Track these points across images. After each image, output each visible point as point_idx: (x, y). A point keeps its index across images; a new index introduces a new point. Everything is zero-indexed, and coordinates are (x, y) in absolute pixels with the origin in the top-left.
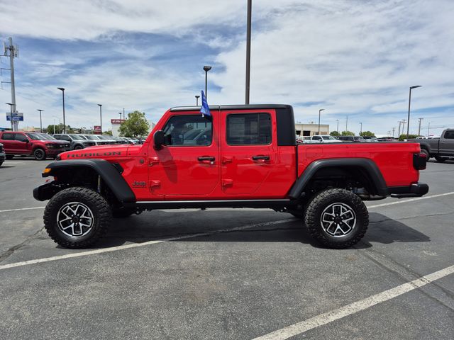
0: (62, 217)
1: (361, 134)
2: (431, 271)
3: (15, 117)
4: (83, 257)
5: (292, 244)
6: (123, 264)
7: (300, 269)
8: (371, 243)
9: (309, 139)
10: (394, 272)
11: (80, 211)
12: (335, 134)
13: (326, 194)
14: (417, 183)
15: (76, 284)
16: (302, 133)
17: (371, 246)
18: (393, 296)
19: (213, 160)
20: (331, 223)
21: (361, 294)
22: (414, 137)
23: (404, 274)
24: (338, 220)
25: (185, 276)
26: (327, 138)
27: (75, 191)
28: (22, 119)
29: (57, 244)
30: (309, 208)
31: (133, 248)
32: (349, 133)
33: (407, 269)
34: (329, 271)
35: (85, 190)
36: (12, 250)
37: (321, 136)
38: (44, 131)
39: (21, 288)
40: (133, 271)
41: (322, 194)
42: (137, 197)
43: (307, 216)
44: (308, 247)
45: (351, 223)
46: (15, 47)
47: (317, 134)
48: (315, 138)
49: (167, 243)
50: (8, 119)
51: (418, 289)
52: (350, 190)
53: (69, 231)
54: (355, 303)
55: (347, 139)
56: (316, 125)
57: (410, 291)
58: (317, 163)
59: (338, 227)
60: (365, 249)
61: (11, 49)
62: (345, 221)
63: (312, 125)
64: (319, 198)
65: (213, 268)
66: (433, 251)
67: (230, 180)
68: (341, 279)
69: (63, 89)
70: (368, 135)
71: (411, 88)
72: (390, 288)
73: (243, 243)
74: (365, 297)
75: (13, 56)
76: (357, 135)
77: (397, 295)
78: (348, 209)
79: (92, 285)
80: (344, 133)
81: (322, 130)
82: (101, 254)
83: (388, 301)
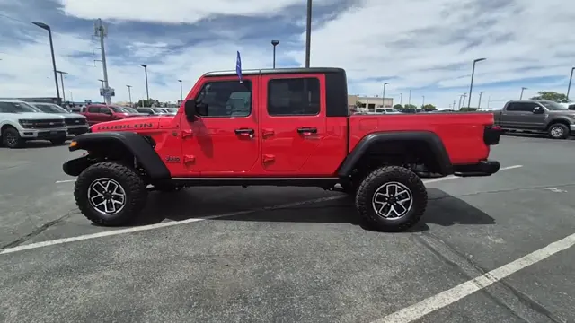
0: (93, 193)
1: (423, 107)
2: (498, 265)
3: (108, 93)
4: (113, 236)
5: (341, 225)
6: (150, 246)
7: (344, 259)
8: (428, 224)
9: (373, 111)
10: (454, 265)
11: (112, 187)
12: (398, 107)
13: (380, 172)
14: (485, 160)
15: (90, 272)
16: (367, 106)
17: (428, 228)
18: (453, 300)
19: (252, 132)
20: (384, 204)
21: (414, 297)
22: (474, 109)
23: (465, 267)
24: (392, 201)
25: (212, 264)
26: (390, 111)
27: (104, 167)
28: (113, 94)
29: (90, 222)
30: (361, 187)
31: (169, 227)
32: (412, 106)
33: (469, 260)
34: (377, 261)
35: (115, 165)
36: (47, 226)
37: (384, 109)
38: (136, 106)
39: (28, 276)
40: (157, 256)
41: (375, 173)
42: (172, 173)
43: (357, 197)
44: (358, 229)
45: (407, 204)
46: (104, 28)
47: (382, 106)
48: (378, 111)
49: (206, 221)
50: (101, 94)
51: (483, 291)
52: (407, 168)
53: (102, 208)
54: (405, 310)
55: (409, 111)
56: (380, 99)
57: (474, 293)
58: (371, 137)
59: (392, 208)
60: (420, 233)
61: (101, 29)
62: (400, 202)
63: (377, 98)
64: (372, 176)
65: (247, 255)
66: (498, 237)
67: (272, 156)
68: (391, 273)
69: (145, 66)
70: (429, 108)
71: (475, 61)
72: (449, 287)
73: (287, 223)
74: (418, 300)
75: (103, 36)
76: (419, 107)
77: (458, 299)
78: (405, 189)
79: (107, 274)
80: (406, 106)
81: (386, 103)
82: (132, 233)
83: (446, 307)
